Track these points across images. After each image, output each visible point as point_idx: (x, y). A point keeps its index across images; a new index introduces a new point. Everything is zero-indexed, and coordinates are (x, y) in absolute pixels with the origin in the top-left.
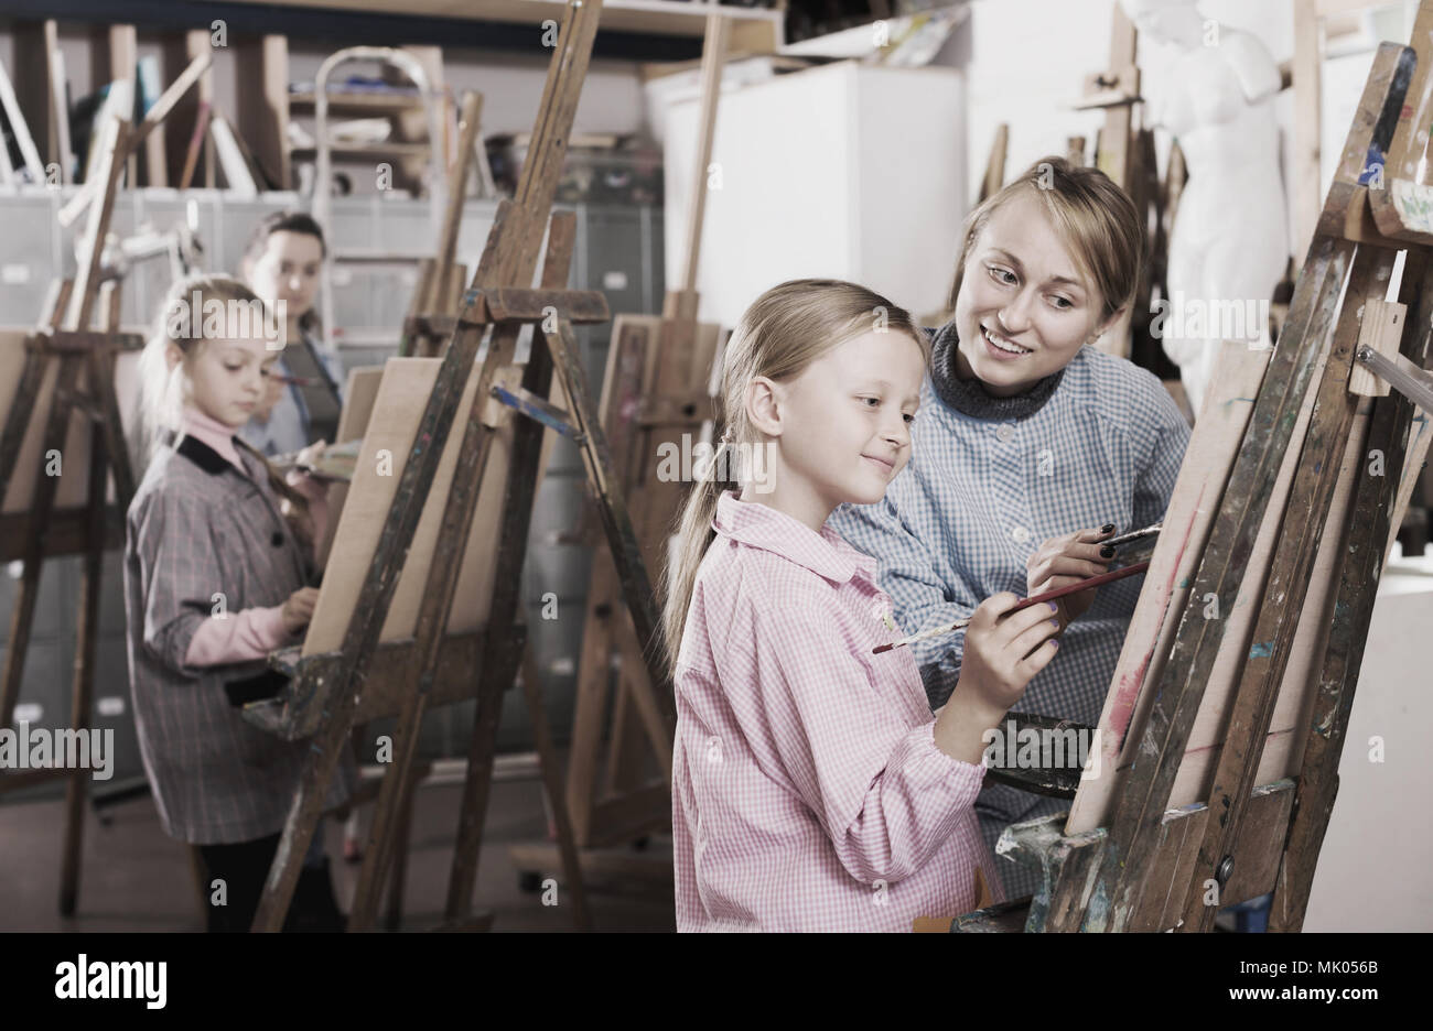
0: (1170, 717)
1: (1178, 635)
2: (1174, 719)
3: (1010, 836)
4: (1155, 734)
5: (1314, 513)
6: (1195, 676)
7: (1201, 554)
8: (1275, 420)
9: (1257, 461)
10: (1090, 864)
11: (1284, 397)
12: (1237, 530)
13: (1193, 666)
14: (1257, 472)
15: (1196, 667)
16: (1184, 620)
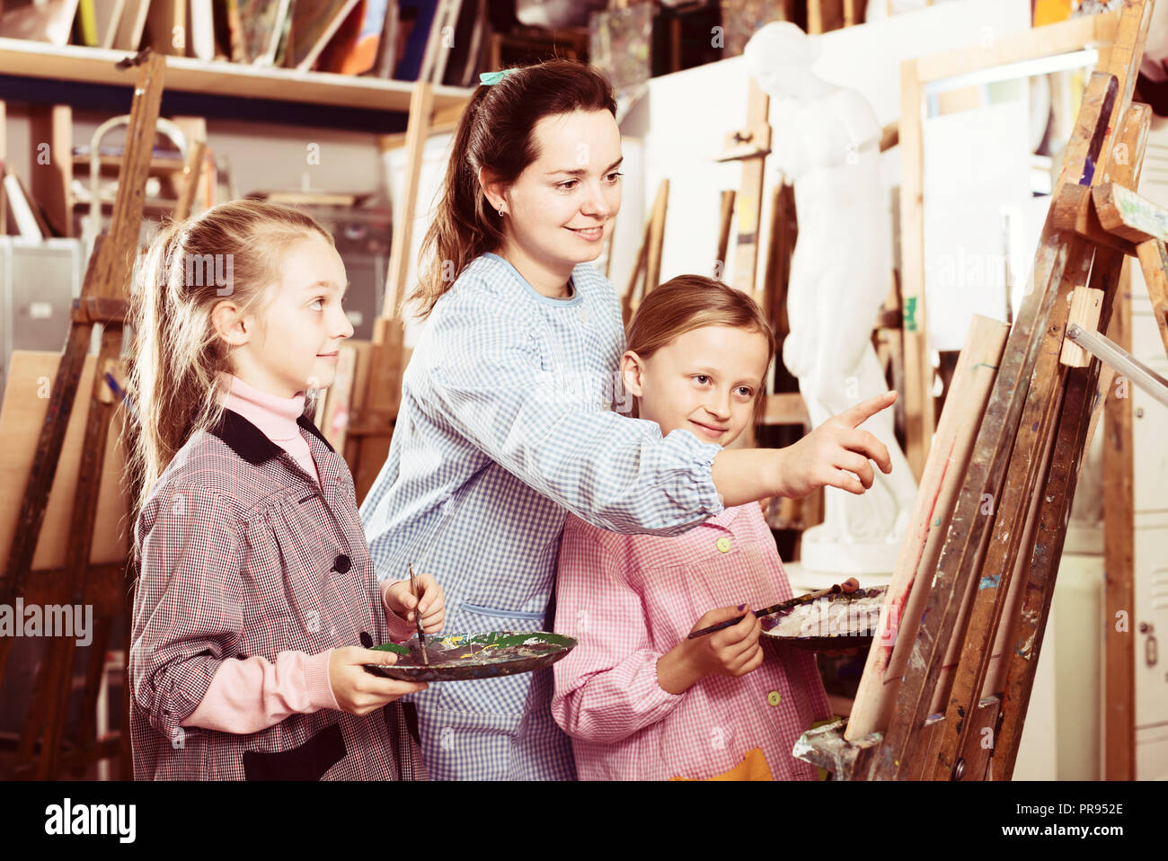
0: (934, 635)
1: (939, 566)
2: (938, 637)
3: (805, 741)
4: (921, 650)
5: (1032, 465)
6: (953, 601)
7: (955, 497)
8: (1016, 384)
9: (1001, 418)
10: (871, 764)
11: (1023, 363)
12: (986, 475)
13: (952, 592)
14: (1002, 427)
15: (955, 593)
16: (943, 553)
